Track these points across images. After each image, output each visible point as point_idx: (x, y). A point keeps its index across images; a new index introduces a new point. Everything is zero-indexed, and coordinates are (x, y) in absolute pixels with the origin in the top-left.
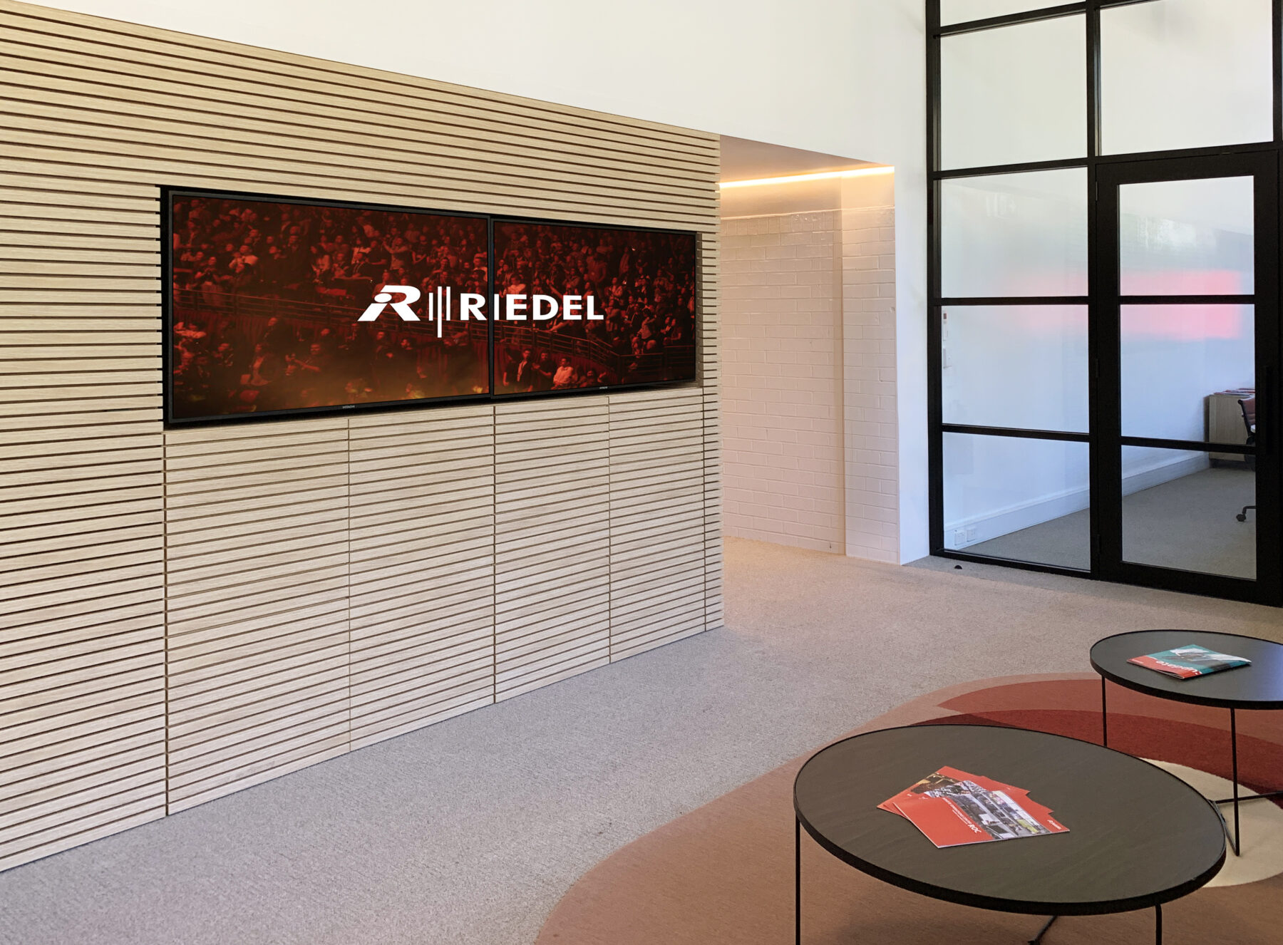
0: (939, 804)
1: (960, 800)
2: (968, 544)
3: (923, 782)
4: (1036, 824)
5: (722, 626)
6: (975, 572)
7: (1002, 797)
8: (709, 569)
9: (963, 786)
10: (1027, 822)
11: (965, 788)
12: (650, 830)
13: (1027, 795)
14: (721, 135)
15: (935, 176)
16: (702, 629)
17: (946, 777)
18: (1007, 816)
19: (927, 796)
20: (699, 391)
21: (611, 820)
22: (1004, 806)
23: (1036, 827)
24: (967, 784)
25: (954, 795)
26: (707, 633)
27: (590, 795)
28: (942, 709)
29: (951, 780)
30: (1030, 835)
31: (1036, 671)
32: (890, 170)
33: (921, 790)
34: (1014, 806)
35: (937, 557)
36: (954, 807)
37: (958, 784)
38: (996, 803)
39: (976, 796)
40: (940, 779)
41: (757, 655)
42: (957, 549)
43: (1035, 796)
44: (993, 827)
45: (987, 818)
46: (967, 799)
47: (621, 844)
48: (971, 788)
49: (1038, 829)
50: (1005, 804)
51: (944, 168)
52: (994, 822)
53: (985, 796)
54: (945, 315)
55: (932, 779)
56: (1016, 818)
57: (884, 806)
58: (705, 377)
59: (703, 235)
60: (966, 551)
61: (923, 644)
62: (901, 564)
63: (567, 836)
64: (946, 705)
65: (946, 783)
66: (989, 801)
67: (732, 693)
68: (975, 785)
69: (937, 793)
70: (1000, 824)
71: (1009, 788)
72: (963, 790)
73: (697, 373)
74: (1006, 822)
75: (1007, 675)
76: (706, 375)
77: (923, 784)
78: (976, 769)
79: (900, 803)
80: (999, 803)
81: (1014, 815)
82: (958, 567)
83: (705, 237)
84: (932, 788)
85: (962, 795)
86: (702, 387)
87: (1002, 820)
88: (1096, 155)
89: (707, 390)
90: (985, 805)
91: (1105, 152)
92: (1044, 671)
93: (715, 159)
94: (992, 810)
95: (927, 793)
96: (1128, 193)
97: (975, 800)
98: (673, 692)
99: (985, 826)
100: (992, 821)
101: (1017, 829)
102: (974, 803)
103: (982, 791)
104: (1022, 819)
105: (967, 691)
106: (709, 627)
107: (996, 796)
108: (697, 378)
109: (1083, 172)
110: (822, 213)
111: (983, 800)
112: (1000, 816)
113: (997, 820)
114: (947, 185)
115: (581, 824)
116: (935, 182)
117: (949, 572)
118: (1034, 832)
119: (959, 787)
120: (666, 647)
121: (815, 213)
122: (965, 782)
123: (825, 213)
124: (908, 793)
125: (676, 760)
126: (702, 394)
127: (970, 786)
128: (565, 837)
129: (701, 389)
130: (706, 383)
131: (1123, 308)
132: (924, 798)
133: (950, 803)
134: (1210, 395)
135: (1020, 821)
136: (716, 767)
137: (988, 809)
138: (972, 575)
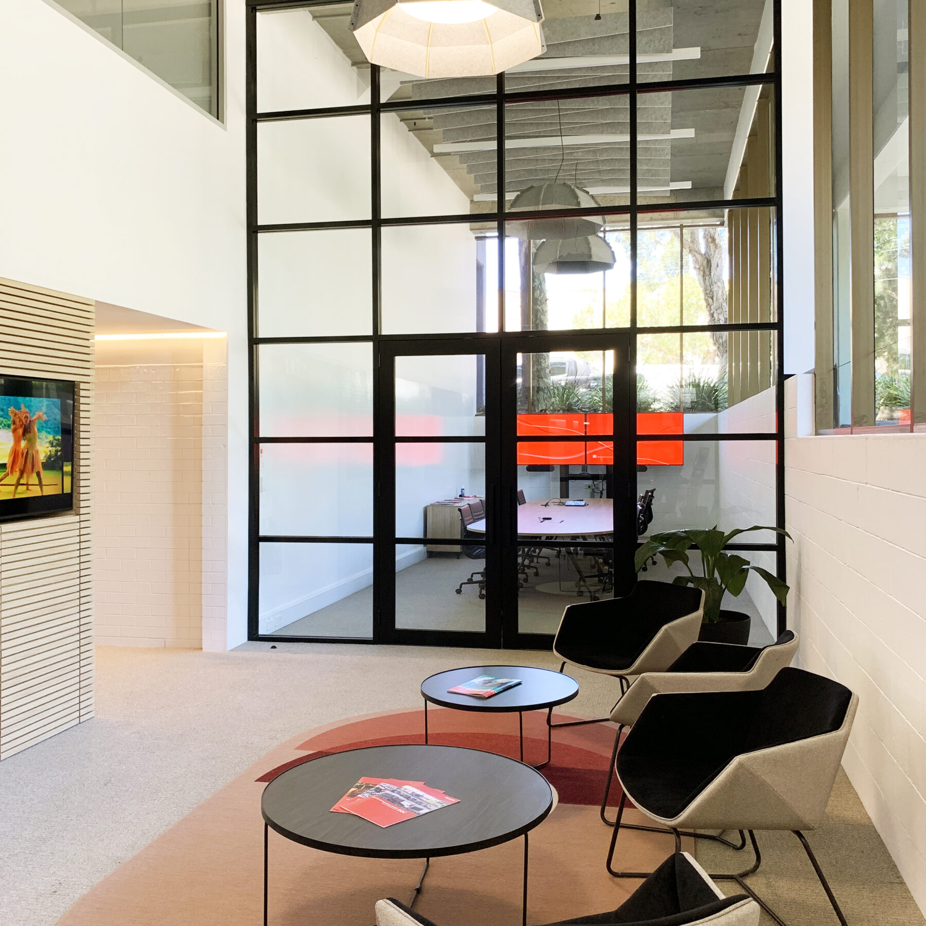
0: (371, 801)
1: (384, 796)
2: (275, 629)
3: (352, 789)
4: (439, 801)
5: (93, 717)
6: (287, 649)
7: (409, 789)
8: (83, 670)
9: (380, 787)
10: (432, 802)
11: (383, 788)
12: (98, 881)
13: (424, 784)
14: (96, 301)
15: (254, 341)
16: (77, 721)
17: (366, 784)
18: (418, 800)
19: (359, 797)
20: (77, 518)
21: (59, 881)
22: (413, 794)
23: (439, 803)
24: (383, 785)
25: (378, 793)
26: (81, 725)
27: (30, 866)
28: (299, 751)
29: (371, 785)
30: (437, 808)
31: (356, 714)
32: (223, 335)
33: (353, 795)
34: (420, 793)
35: (254, 642)
36: (382, 801)
37: (377, 786)
38: (408, 793)
39: (393, 791)
40: (363, 786)
41: (133, 735)
42: (268, 634)
43: (431, 784)
44: (413, 808)
45: (406, 803)
46: (388, 794)
47: (77, 896)
48: (387, 788)
49: (441, 804)
50: (413, 793)
51: (261, 336)
52: (412, 805)
53: (399, 790)
54: (261, 450)
55: (357, 787)
56: (424, 800)
57: (334, 809)
58: (81, 506)
59: (81, 384)
60: (273, 634)
61: (267, 708)
62: (228, 650)
63: (23, 901)
64: (301, 747)
65: (368, 787)
66: (402, 793)
67: (124, 767)
68: (389, 785)
69: (365, 794)
70: (417, 805)
71: (411, 782)
72: (381, 789)
73: (74, 503)
74: (420, 804)
75: (337, 720)
76: (82, 504)
77: (352, 792)
78: (385, 776)
79: (344, 804)
80: (410, 793)
81: (422, 798)
82: (274, 647)
83: (82, 386)
84: (361, 792)
85: (383, 793)
86: (79, 515)
87: (416, 803)
88: (379, 334)
89: (83, 518)
90: (401, 796)
91: (384, 333)
92: (362, 713)
93: (90, 320)
94: (408, 798)
95: (359, 796)
96: (402, 363)
97: (393, 794)
98: (70, 775)
99: (408, 808)
100: (410, 804)
101: (428, 806)
102: (394, 796)
103: (395, 788)
104: (428, 799)
105: (313, 735)
106: (82, 719)
107: (406, 789)
108: (74, 507)
109: (370, 345)
110: (161, 366)
111: (399, 793)
112: (413, 800)
113: (413, 803)
114: (263, 350)
115: (33, 889)
116: (255, 346)
117: (267, 651)
118: (440, 806)
119: (379, 788)
120: (49, 740)
121: (153, 366)
122: (381, 784)
123: (163, 366)
124: (346, 798)
125: (97, 825)
126: (79, 521)
127: (386, 787)
128: (22, 902)
129: (78, 517)
130: (82, 511)
131: (398, 445)
132: (359, 799)
133: (378, 799)
134: (428, 506)
135: (427, 801)
136: (134, 824)
137: (405, 797)
138: (285, 652)
